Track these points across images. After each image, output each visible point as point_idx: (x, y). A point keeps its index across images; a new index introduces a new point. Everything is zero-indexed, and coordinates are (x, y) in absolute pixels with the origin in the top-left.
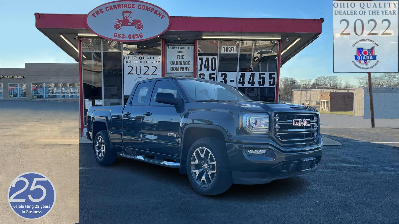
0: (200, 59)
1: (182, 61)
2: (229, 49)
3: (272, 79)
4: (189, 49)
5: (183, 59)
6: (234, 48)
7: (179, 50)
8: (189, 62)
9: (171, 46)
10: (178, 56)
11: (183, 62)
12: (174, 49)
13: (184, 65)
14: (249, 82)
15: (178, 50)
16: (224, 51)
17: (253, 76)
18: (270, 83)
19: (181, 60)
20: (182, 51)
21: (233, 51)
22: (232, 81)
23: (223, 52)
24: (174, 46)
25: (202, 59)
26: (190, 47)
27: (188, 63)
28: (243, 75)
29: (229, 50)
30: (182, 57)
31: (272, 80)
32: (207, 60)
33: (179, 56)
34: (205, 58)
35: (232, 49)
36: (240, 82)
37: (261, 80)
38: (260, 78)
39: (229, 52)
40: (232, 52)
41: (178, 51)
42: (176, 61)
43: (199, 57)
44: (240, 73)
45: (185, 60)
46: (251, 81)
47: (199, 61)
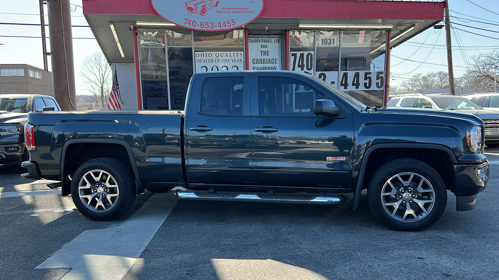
0: (293, 55)
1: (267, 59)
2: (328, 41)
3: (380, 79)
4: (275, 42)
5: (268, 55)
6: (334, 40)
7: (263, 44)
8: (276, 60)
9: (253, 39)
10: (261, 51)
11: (269, 59)
12: (256, 42)
13: (270, 63)
14: (353, 84)
15: (261, 43)
16: (323, 44)
17: (357, 75)
18: (377, 84)
19: (266, 57)
20: (266, 45)
21: (334, 44)
22: (333, 83)
23: (321, 45)
24: (256, 39)
25: (295, 55)
26: (276, 40)
27: (274, 61)
28: (345, 75)
29: (329, 43)
30: (266, 53)
31: (379, 81)
32: (302, 55)
33: (263, 52)
34: (298, 53)
35: (332, 41)
36: (342, 85)
37: (367, 81)
38: (366, 78)
39: (328, 45)
40: (332, 45)
41: (261, 45)
42: (260, 59)
43: (292, 52)
44: (342, 73)
45: (270, 57)
46: (355, 82)
47: (292, 58)
